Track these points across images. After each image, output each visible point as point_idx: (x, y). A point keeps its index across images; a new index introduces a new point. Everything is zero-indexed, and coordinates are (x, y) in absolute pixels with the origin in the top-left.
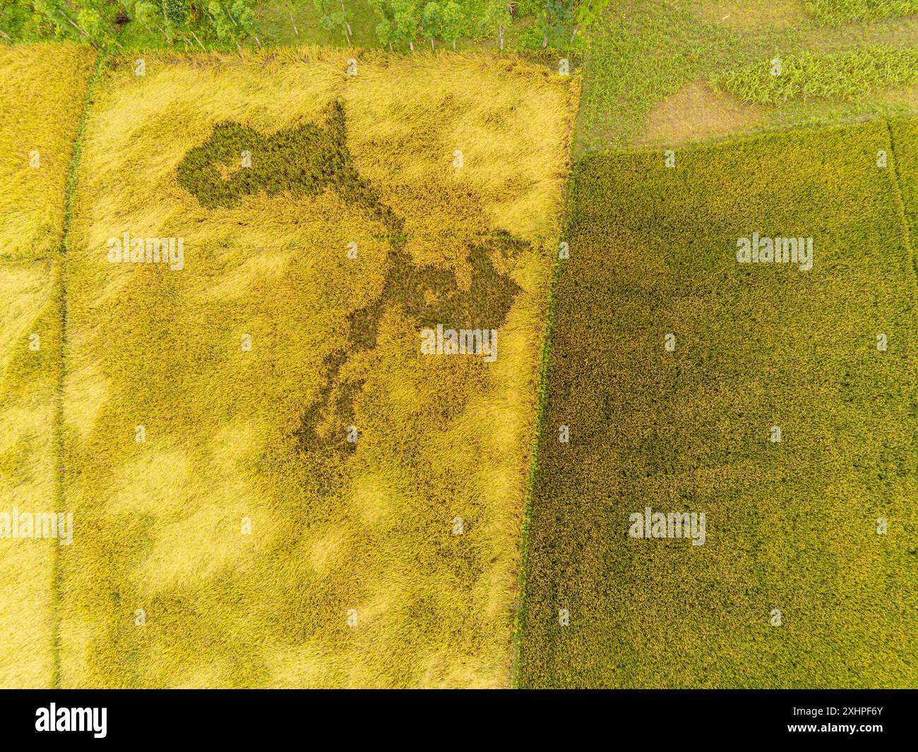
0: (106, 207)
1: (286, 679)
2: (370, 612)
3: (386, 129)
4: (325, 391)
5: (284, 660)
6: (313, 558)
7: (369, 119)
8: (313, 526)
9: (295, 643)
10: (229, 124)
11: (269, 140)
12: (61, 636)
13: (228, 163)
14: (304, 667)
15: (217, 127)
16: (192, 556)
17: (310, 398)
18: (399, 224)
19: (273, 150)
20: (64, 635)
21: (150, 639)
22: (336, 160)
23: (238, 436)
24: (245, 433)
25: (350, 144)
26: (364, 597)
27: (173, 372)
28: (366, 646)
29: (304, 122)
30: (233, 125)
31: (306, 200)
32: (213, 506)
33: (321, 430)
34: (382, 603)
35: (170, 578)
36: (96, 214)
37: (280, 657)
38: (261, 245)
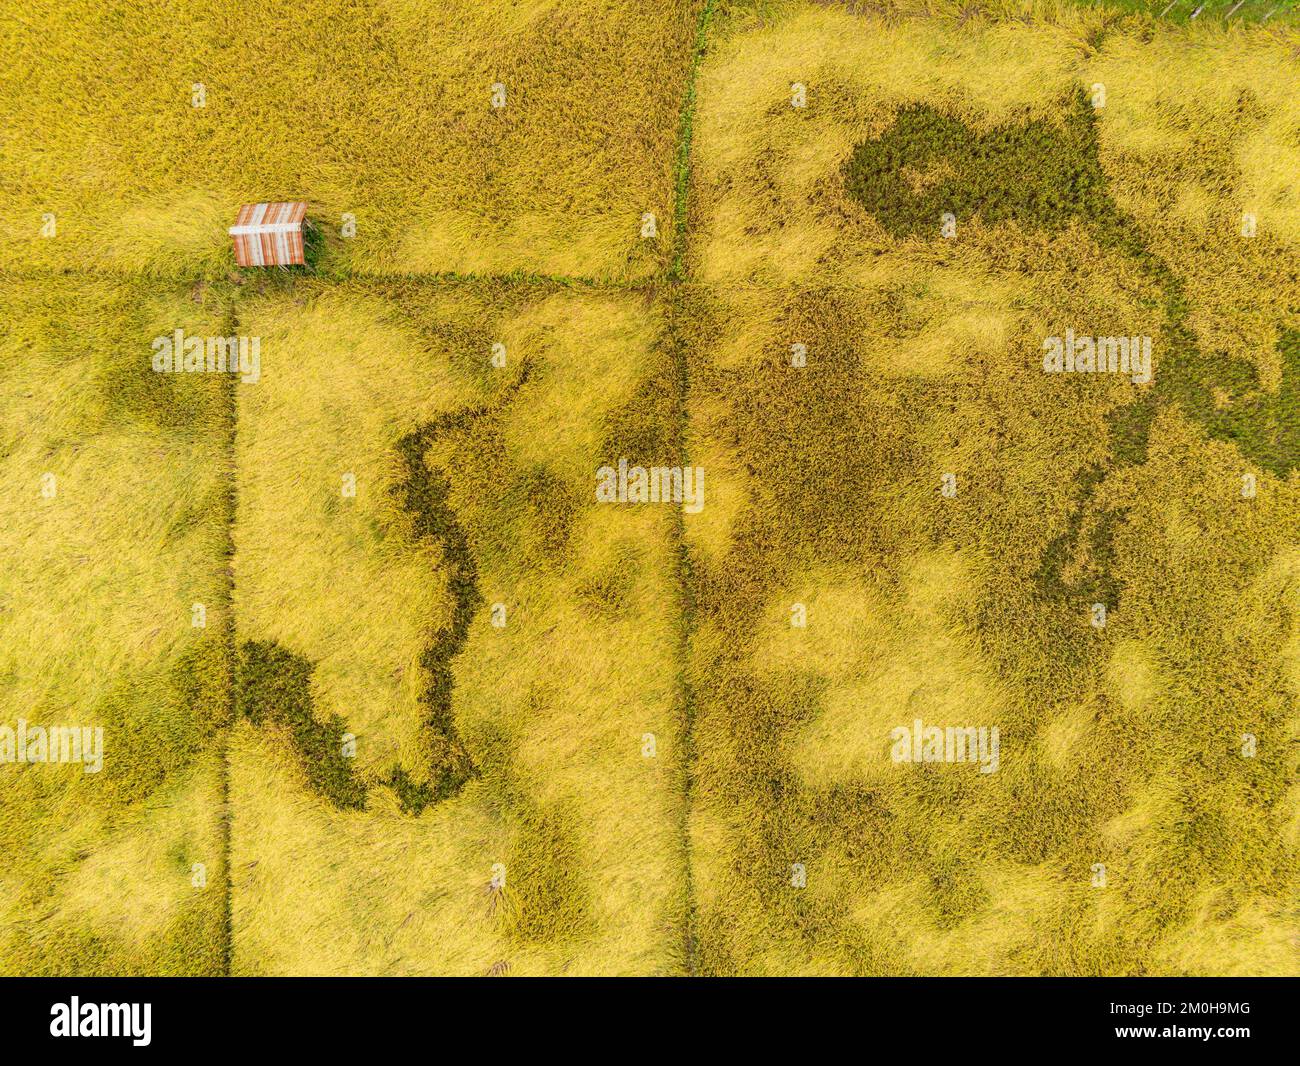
0: (731, 218)
1: (1006, 907)
2: (1124, 825)
3: (1147, 139)
4: (1075, 520)
5: (1005, 882)
6: (1051, 749)
7: (1123, 122)
8: (1058, 706)
9: (1029, 861)
10: (921, 109)
11: (983, 140)
12: (691, 833)
13: (923, 169)
14: (1030, 893)
15: (901, 111)
16: (875, 735)
17: (1054, 526)
18: (1177, 286)
19: (987, 155)
20: (694, 832)
21: (824, 846)
22: (1083, 180)
23: (941, 573)
24: (951, 569)
25: (1103, 159)
26: (1126, 805)
27: (856, 476)
28: (1122, 870)
29: (1034, 116)
30: (927, 109)
31: (1042, 237)
32: (905, 669)
33: (1069, 575)
34: (1140, 816)
35: (846, 765)
36: (718, 228)
37: (1002, 877)
38: (969, 298)
